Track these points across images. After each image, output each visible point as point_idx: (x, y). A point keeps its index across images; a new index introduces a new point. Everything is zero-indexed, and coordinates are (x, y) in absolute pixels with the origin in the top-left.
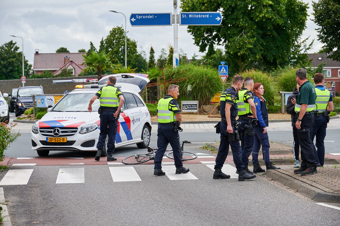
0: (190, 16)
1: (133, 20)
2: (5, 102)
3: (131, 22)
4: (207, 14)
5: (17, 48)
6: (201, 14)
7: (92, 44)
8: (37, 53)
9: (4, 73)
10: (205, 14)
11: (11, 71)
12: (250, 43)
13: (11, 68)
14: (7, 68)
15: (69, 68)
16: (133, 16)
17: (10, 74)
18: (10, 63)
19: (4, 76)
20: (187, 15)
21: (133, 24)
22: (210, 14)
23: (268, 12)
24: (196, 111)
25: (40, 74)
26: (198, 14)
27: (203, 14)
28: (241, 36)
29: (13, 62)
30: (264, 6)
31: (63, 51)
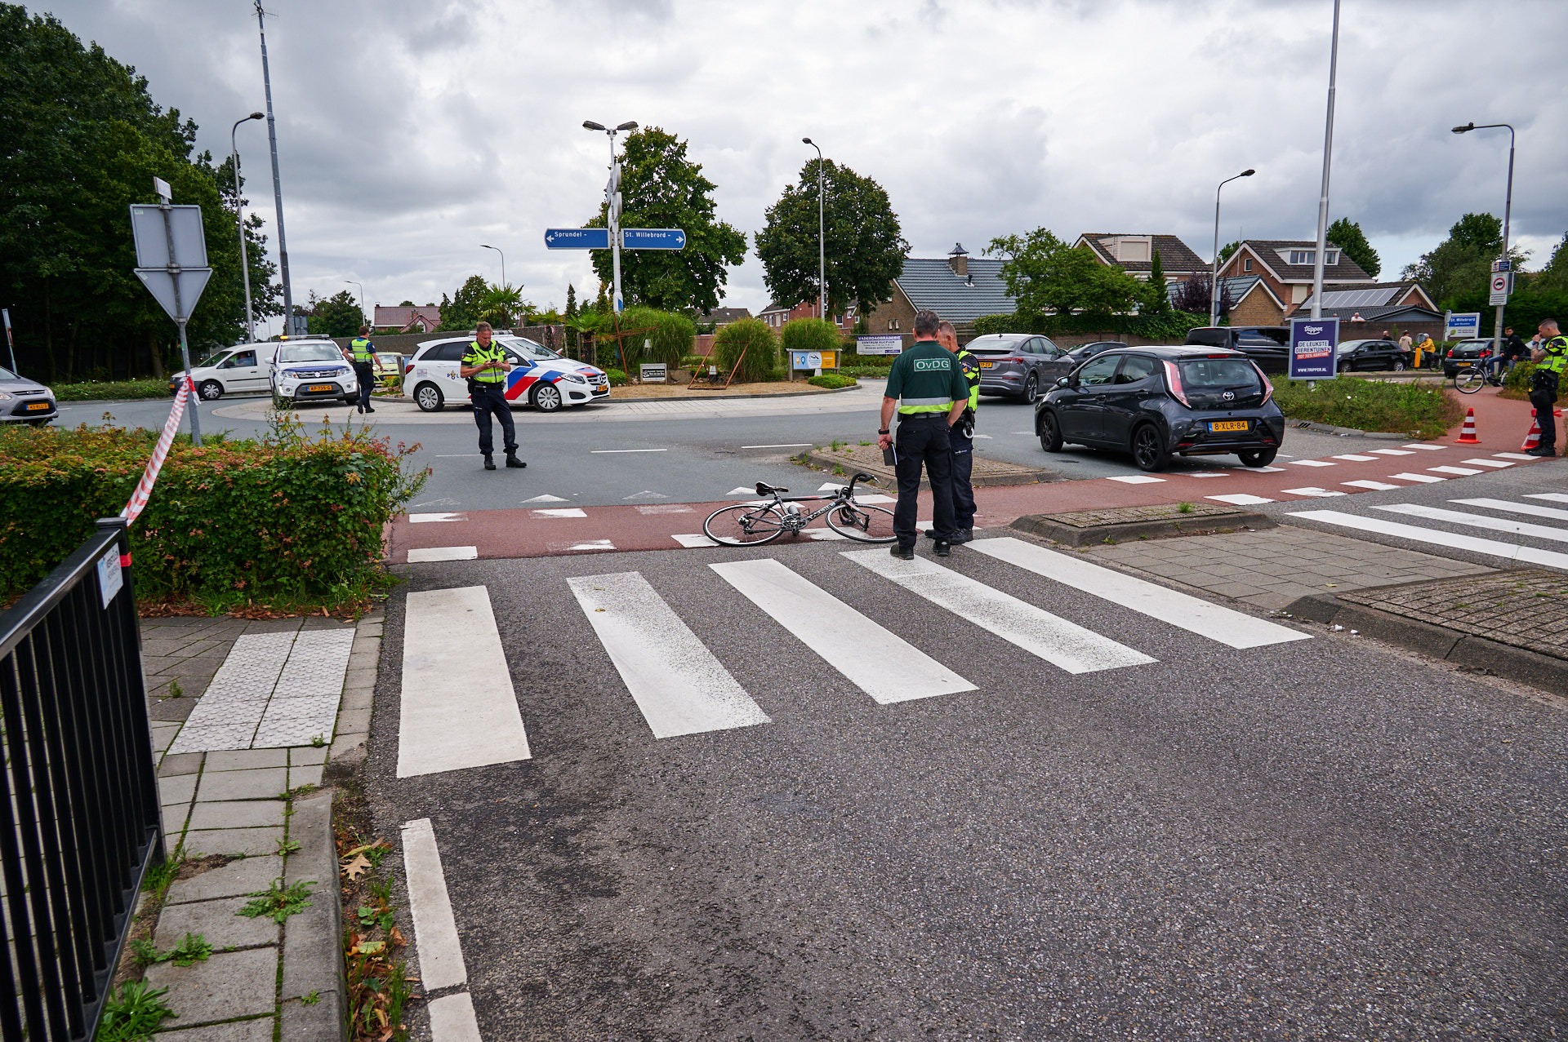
0: (638, 235)
1: (550, 239)
2: (351, 368)
3: (547, 242)
4: (663, 232)
5: (352, 300)
6: (654, 232)
7: (445, 295)
8: (378, 306)
9: (338, 330)
10: (660, 232)
11: (347, 327)
12: (677, 286)
13: (347, 324)
14: (341, 324)
15: (419, 324)
16: (550, 232)
17: (347, 331)
18: (345, 318)
19: (338, 333)
20: (634, 233)
21: (550, 245)
22: (667, 233)
23: (699, 245)
24: (663, 379)
25: (383, 331)
26: (649, 232)
27: (657, 232)
28: (665, 277)
29: (348, 316)
30: (694, 238)
31: (407, 304)
